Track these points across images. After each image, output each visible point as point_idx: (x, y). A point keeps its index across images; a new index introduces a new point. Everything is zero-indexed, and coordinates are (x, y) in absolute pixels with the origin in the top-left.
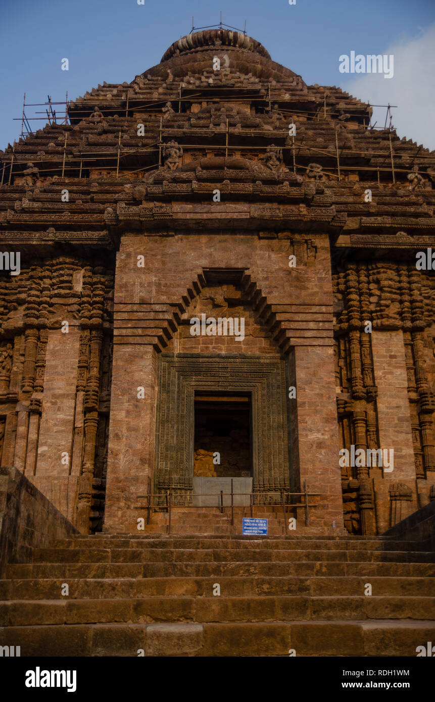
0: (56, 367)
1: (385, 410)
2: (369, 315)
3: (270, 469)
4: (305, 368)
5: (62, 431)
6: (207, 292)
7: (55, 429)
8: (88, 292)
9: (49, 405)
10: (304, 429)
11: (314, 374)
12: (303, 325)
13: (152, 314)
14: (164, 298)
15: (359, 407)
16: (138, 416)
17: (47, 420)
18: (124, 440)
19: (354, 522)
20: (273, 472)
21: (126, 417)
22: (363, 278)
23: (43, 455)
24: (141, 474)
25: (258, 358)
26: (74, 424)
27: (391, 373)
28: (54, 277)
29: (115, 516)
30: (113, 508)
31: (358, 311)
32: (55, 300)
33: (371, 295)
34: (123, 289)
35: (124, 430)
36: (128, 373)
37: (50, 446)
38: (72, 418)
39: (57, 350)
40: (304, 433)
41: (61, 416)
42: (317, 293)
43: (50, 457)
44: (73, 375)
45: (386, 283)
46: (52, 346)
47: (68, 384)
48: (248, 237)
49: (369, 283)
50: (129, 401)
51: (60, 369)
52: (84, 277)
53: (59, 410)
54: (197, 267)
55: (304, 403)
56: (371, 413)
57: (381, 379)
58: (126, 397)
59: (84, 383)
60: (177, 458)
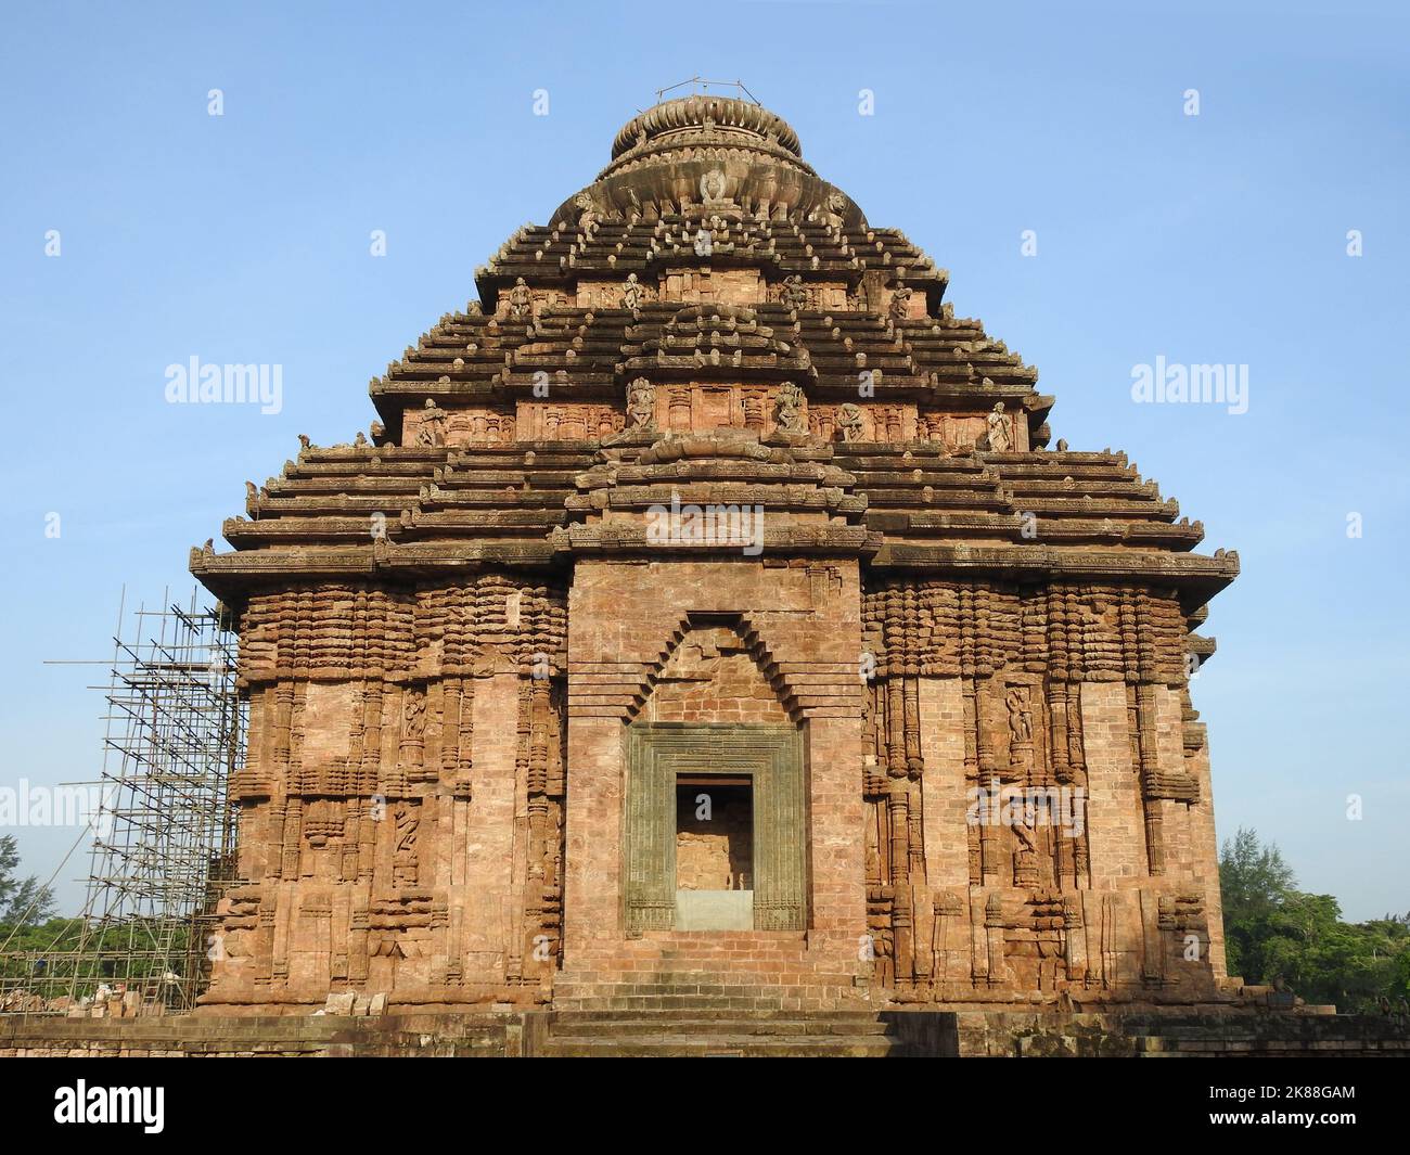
0: (487, 732)
1: (933, 791)
2: (916, 656)
3: (776, 881)
4: (822, 748)
5: (500, 823)
6: (693, 637)
7: (491, 819)
8: (529, 627)
9: (480, 786)
10: (819, 832)
11: (834, 757)
12: (822, 690)
13: (620, 676)
14: (635, 656)
15: (900, 786)
16: (603, 815)
17: (478, 808)
18: (586, 848)
19: (886, 941)
20: (779, 883)
21: (589, 816)
22: (910, 602)
23: (475, 856)
24: (609, 893)
25: (762, 728)
26: (515, 812)
27: (943, 739)
28: (480, 605)
29: (577, 948)
30: (575, 937)
31: (901, 652)
32: (483, 638)
33: (920, 626)
34: (580, 643)
35: (586, 835)
36: (589, 756)
37: (484, 843)
38: (512, 804)
39: (488, 709)
40: (819, 837)
41: (497, 802)
42: (840, 645)
43: (484, 858)
44: (511, 744)
45: (940, 611)
46: (480, 703)
47: (505, 757)
48: (749, 564)
49: (917, 608)
50: (591, 796)
51: (492, 736)
52: (521, 604)
53: (494, 793)
54: (678, 610)
55: (821, 796)
56: (915, 794)
57: (929, 748)
58: (587, 790)
59: (527, 755)
60: (654, 867)
